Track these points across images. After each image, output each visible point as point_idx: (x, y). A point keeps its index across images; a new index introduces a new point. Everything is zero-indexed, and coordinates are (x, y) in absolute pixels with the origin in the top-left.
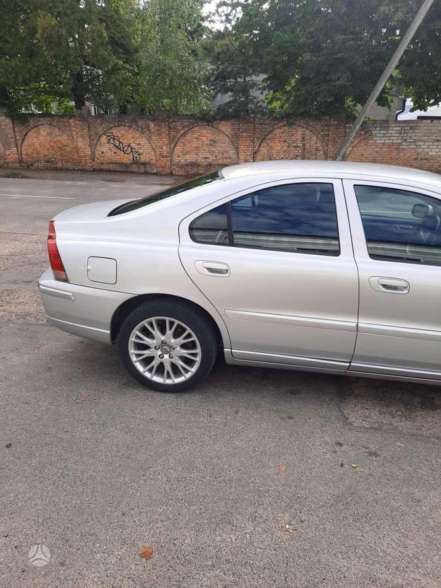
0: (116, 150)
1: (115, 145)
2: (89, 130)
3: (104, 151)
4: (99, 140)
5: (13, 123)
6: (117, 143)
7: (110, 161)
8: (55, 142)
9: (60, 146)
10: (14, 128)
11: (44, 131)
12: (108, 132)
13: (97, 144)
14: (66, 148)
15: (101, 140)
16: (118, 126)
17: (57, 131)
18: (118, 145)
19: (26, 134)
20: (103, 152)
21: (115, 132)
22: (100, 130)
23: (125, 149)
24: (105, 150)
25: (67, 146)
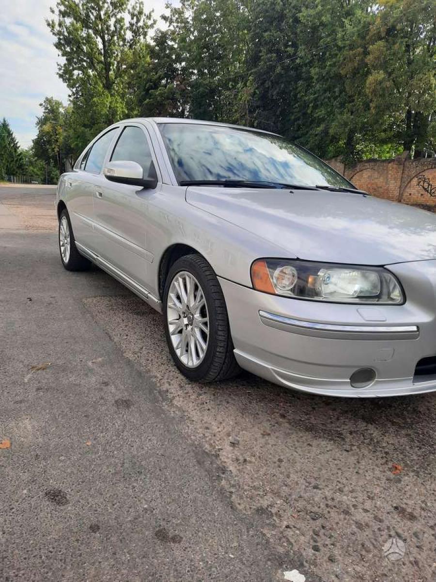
0: (423, 192)
1: (424, 188)
2: (403, 173)
3: (412, 193)
4: (410, 182)
5: (345, 168)
6: (426, 185)
7: (415, 203)
8: (373, 184)
9: (376, 187)
10: (344, 172)
11: (366, 174)
12: (421, 174)
13: (406, 186)
14: (380, 189)
15: (412, 182)
16: (432, 168)
17: (376, 175)
18: (426, 187)
19: (352, 178)
20: (410, 194)
21: (428, 174)
22: (413, 172)
23: (433, 191)
24: (413, 191)
25: (381, 187)
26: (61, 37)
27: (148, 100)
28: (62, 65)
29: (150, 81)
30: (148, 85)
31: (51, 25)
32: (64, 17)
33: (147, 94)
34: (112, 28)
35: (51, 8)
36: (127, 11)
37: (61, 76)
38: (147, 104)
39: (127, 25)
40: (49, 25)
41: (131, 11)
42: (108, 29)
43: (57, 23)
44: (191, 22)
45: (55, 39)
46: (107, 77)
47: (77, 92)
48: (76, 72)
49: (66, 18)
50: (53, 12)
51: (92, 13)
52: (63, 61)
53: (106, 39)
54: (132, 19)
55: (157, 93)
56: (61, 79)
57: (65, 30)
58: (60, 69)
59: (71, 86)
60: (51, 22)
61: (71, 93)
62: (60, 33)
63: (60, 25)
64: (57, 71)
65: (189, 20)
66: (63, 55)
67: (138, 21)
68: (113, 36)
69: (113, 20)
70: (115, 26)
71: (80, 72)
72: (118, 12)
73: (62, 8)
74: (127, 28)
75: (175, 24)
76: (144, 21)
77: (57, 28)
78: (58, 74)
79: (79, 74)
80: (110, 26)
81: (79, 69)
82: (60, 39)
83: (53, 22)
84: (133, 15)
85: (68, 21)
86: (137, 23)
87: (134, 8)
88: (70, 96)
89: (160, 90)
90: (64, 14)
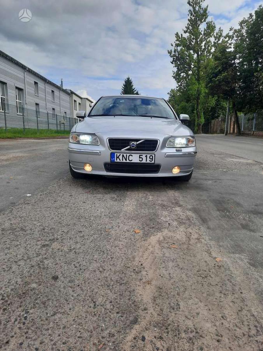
26: (175, 58)
27: (210, 84)
28: (175, 71)
29: (214, 73)
30: (212, 76)
31: (170, 53)
32: (177, 47)
33: (211, 81)
34: (203, 47)
35: (171, 44)
36: (213, 36)
37: (174, 77)
38: (210, 86)
39: (213, 44)
40: (169, 53)
41: (215, 35)
42: (201, 49)
43: (173, 51)
44: (246, 35)
45: (172, 59)
46: (198, 75)
47: (181, 85)
48: (182, 74)
49: (178, 47)
50: (172, 45)
51: (193, 42)
52: (175, 69)
53: (200, 54)
54: (216, 40)
55: (216, 80)
56: (174, 79)
57: (177, 53)
58: (174, 74)
59: (178, 82)
60: (170, 51)
61: (178, 86)
62: (174, 55)
63: (175, 52)
64: (173, 75)
65: (244, 35)
66: (175, 67)
67: (219, 40)
68: (203, 51)
69: (204, 43)
70: (204, 46)
71: (184, 74)
72: (208, 38)
73: (178, 42)
74: (212, 46)
75: (235, 38)
76: (223, 40)
77: (173, 53)
78: (173, 76)
79: (184, 75)
80: (202, 46)
81: (183, 72)
82: (174, 59)
83: (171, 50)
84: (216, 38)
85: (179, 48)
86: (218, 42)
87: (217, 34)
88: (177, 87)
89: (218, 78)
90: (177, 45)
